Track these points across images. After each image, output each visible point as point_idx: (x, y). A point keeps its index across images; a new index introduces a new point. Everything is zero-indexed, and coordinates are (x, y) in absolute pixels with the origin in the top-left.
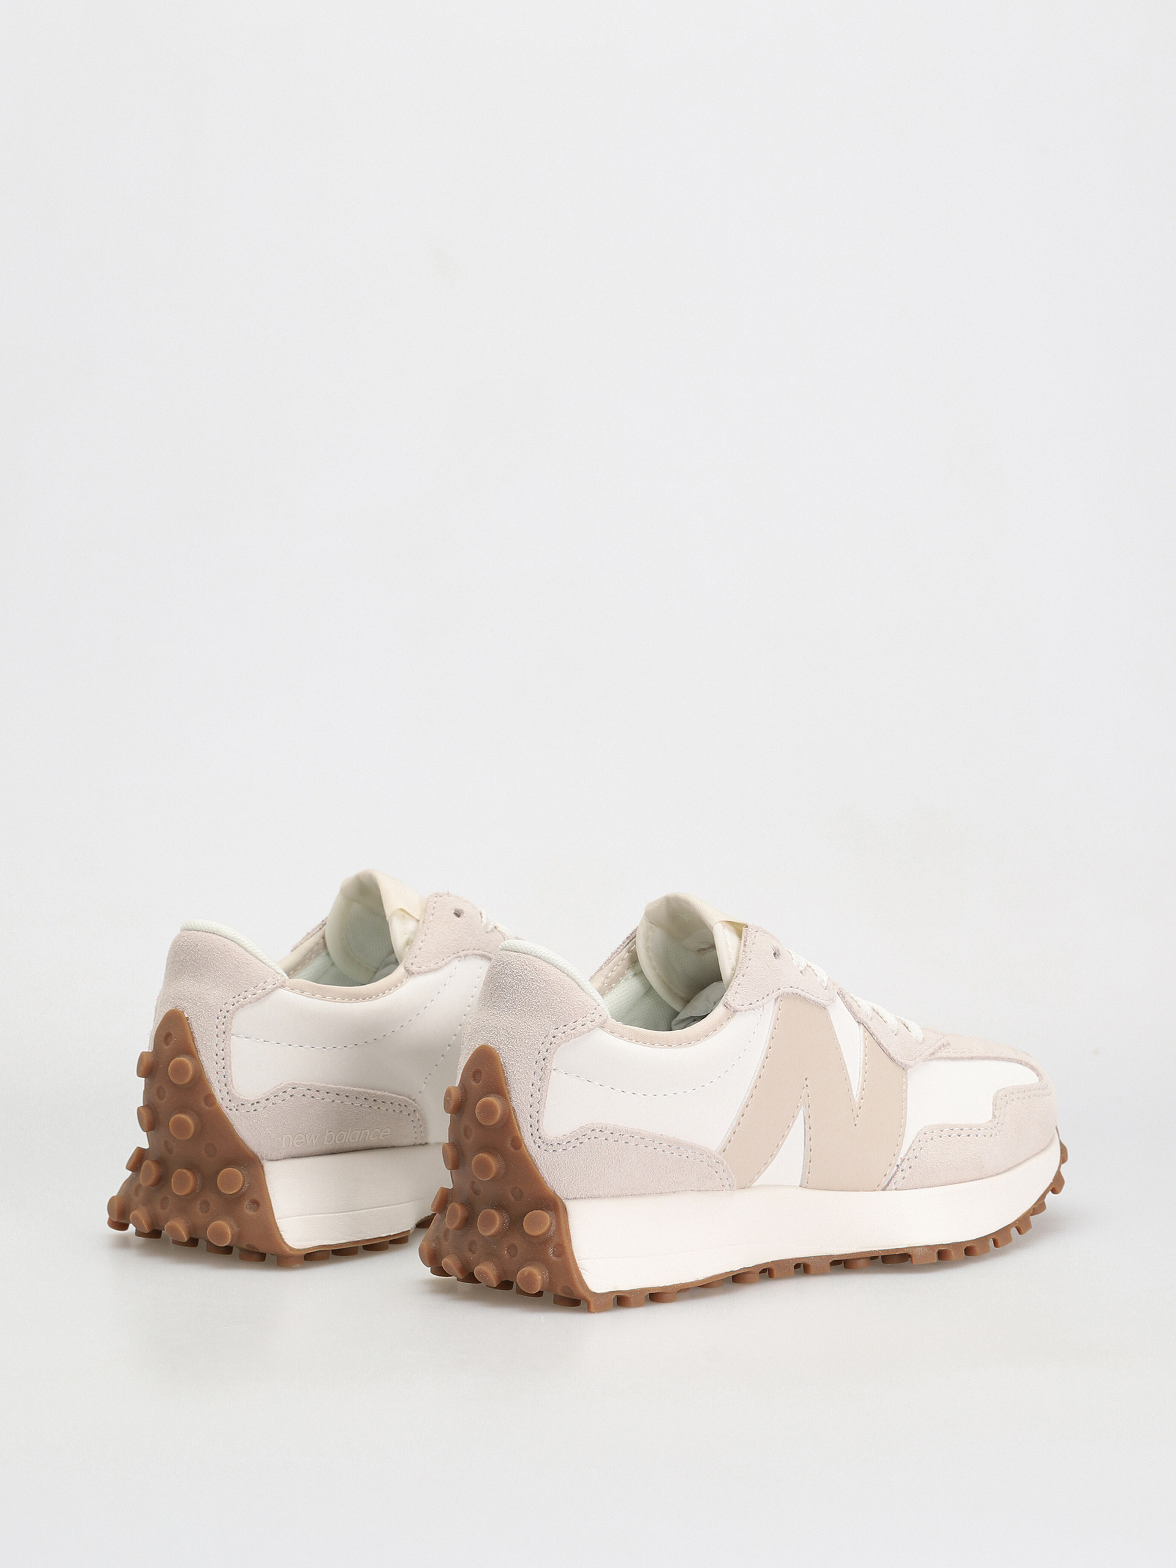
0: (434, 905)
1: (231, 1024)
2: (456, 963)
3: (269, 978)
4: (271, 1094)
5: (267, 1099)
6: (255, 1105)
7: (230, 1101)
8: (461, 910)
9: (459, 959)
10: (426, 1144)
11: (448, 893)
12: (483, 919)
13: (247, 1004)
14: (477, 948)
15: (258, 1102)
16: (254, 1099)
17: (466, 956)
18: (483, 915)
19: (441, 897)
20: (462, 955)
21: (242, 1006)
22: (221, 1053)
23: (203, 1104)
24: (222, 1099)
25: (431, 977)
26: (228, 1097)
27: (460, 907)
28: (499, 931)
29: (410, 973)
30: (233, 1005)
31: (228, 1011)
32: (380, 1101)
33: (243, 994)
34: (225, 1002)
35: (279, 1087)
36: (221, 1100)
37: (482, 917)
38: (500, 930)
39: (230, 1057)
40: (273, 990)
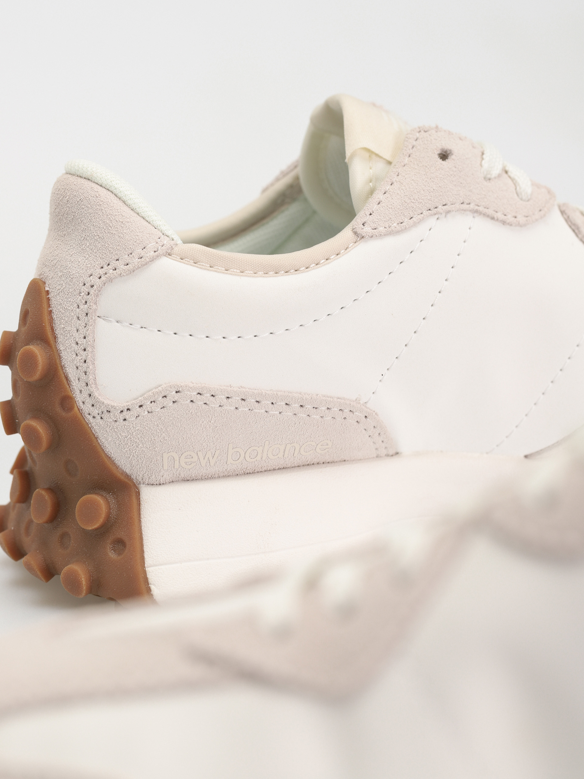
0: (414, 143)
1: (96, 304)
2: (432, 222)
3: (150, 243)
4: (145, 399)
5: (141, 406)
6: (125, 413)
7: (93, 405)
8: (450, 150)
9: (437, 216)
10: (397, 453)
11: (437, 127)
12: (483, 162)
13: (116, 278)
14: (467, 201)
15: (128, 409)
16: (124, 405)
17: (448, 212)
18: (484, 156)
19: (425, 132)
20: (442, 211)
21: (111, 280)
22: (81, 341)
23: (59, 409)
24: (83, 403)
25: (389, 241)
26: (89, 401)
27: (447, 145)
28: (510, 177)
29: (359, 237)
30: (100, 278)
31: (92, 286)
32: (309, 407)
33: (114, 264)
34: (90, 273)
35: (157, 390)
36: (81, 403)
37: (483, 159)
38: (512, 176)
39: (93, 347)
40: (152, 260)
